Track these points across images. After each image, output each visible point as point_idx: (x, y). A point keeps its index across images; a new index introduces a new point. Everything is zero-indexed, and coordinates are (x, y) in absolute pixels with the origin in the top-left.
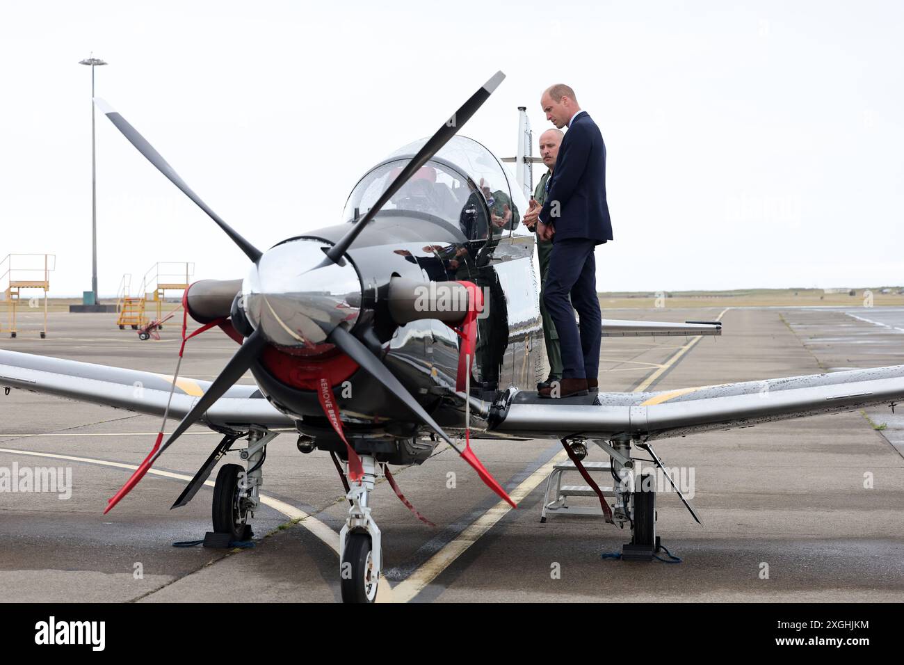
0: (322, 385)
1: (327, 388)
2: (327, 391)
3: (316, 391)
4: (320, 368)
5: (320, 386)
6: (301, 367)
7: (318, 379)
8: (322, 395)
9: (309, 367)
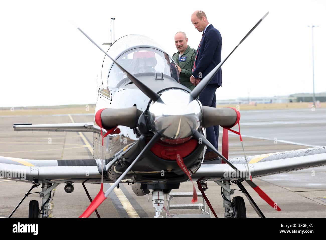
0: (178, 157)
1: (180, 158)
2: (180, 159)
3: (175, 160)
4: (175, 149)
5: (177, 158)
6: (166, 149)
7: (176, 155)
8: (179, 161)
9: (169, 149)
